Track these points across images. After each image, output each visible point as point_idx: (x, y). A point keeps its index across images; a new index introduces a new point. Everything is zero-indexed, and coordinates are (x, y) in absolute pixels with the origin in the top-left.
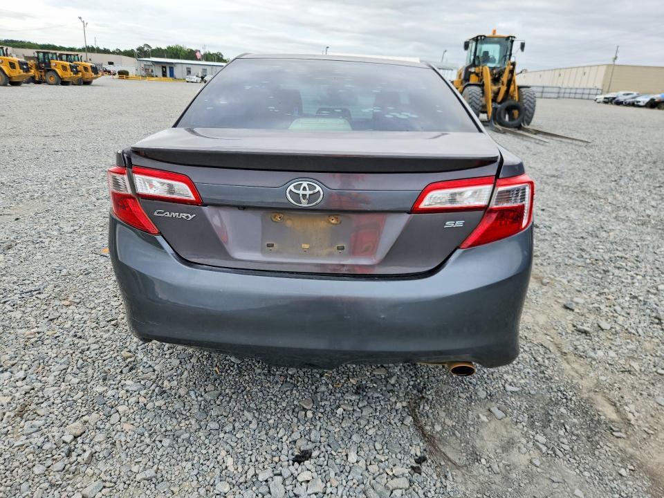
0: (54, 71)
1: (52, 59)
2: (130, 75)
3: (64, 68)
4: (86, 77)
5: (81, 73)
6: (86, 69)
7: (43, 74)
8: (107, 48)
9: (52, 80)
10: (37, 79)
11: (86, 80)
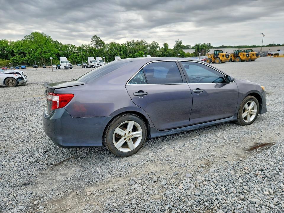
0: (239, 57)
1: (240, 52)
2: (280, 55)
3: (244, 55)
4: (252, 58)
5: (250, 57)
6: (253, 55)
7: (235, 58)
8: (279, 44)
9: (238, 60)
10: (233, 60)
11: (252, 59)
